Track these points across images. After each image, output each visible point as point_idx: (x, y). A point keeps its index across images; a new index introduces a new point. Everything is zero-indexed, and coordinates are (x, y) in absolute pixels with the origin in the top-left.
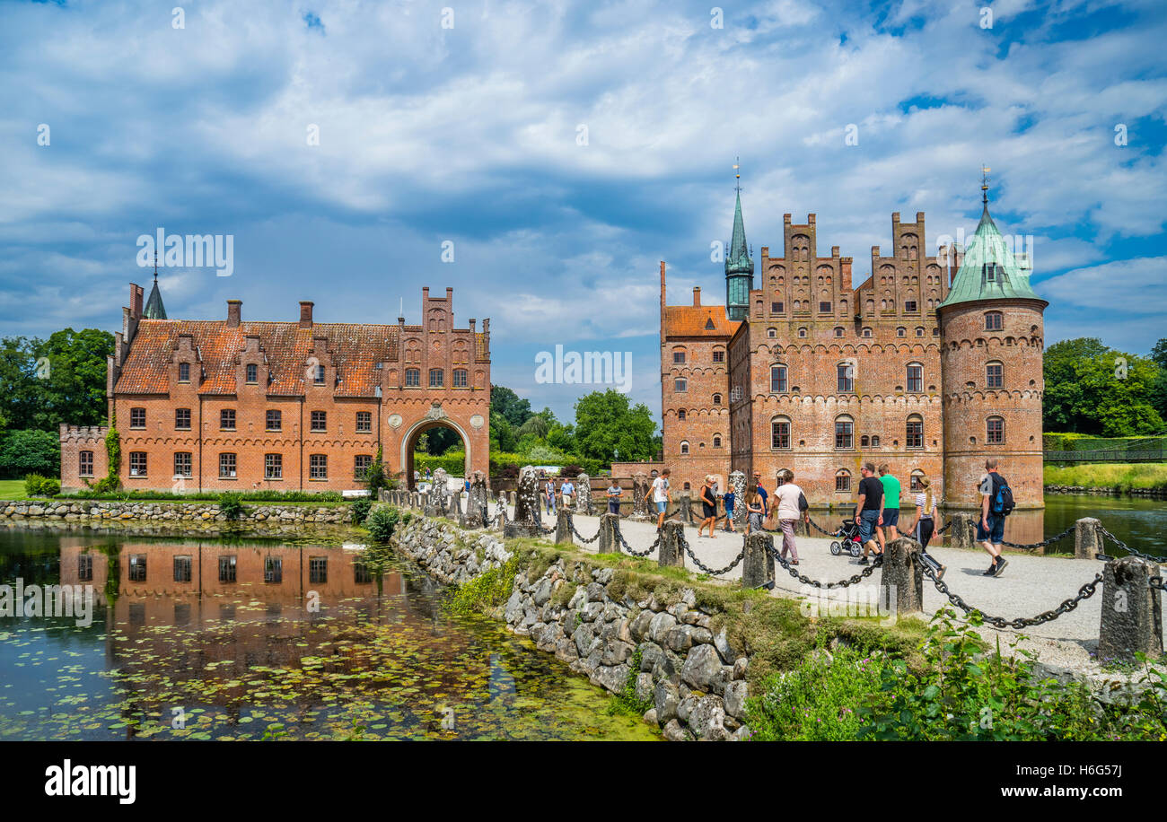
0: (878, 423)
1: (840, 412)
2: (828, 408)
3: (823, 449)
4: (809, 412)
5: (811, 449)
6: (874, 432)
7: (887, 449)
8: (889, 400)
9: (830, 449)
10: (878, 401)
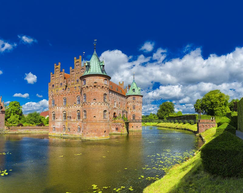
0: (71, 113)
1: (64, 110)
2: (61, 109)
3: (60, 120)
4: (58, 111)
5: (58, 120)
6: (70, 115)
7: (72, 120)
8: (73, 107)
9: (61, 120)
10: (71, 107)
